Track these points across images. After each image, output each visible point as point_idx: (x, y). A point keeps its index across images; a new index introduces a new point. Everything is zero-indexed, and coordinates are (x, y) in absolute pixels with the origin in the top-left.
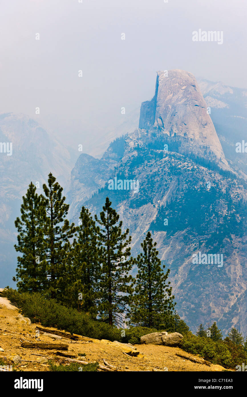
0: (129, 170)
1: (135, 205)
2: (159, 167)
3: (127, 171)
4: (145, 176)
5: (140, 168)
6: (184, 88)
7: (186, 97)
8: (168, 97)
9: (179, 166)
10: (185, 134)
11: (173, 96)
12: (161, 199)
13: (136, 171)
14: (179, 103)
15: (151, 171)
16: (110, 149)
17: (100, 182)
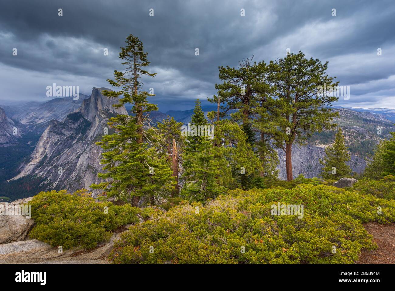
16: (68, 118)
17: (65, 132)
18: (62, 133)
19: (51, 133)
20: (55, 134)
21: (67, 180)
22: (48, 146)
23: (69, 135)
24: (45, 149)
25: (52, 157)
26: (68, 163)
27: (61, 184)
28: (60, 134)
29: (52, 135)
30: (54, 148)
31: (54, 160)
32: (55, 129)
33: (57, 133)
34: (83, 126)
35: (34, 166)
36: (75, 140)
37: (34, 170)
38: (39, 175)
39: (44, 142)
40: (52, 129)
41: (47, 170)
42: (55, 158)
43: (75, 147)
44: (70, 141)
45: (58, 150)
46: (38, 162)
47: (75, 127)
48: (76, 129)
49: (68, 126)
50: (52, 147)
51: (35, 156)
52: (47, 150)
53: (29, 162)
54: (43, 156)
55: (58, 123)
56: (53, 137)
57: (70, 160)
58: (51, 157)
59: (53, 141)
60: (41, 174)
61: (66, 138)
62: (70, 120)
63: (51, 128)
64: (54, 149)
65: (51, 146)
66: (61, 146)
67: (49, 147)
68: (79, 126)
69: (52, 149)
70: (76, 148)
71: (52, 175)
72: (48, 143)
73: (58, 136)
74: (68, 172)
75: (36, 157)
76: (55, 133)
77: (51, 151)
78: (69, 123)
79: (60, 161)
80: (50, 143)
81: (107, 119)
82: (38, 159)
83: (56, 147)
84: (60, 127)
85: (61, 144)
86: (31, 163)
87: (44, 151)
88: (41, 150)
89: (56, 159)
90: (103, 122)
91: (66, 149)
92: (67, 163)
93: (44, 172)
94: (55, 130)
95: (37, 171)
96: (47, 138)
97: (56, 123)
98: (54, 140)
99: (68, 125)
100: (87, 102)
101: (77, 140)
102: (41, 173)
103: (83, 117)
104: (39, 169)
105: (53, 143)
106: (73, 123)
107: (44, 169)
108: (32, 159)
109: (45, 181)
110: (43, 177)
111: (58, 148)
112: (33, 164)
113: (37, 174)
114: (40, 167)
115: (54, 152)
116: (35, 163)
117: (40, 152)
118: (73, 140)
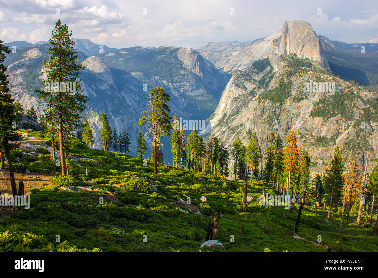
0: (287, 79)
1: (296, 100)
2: (308, 77)
3: (285, 79)
4: (299, 82)
5: (295, 78)
6: (307, 30)
7: (310, 36)
8: (298, 36)
9: (322, 77)
10: (312, 58)
11: (301, 35)
12: (314, 97)
13: (292, 79)
14: (306, 39)
15: (303, 79)
16: (252, 67)
17: (248, 86)
18: (244, 86)
20: (237, 87)
23: (251, 90)
24: (227, 105)
28: (241, 88)
29: (234, 88)
30: (234, 104)
32: (238, 81)
33: (239, 87)
34: (268, 78)
39: (226, 97)
40: (235, 81)
41: (223, 130)
42: (232, 118)
44: (250, 97)
45: (237, 108)
46: (218, 120)
47: (259, 79)
48: (260, 82)
49: (252, 78)
50: (232, 104)
52: (227, 107)
54: (224, 114)
55: (241, 73)
56: (234, 91)
58: (230, 116)
59: (234, 97)
60: (218, 135)
61: (248, 93)
62: (254, 69)
63: (234, 80)
64: (234, 106)
65: (232, 102)
66: (241, 103)
67: (230, 103)
68: (263, 77)
69: (232, 107)
71: (225, 137)
72: (229, 98)
73: (240, 90)
75: (218, 114)
77: (231, 109)
78: (253, 74)
79: (234, 122)
80: (231, 98)
82: (219, 117)
84: (243, 78)
85: (241, 100)
86: (213, 120)
87: (225, 107)
88: (223, 106)
91: (244, 107)
93: (220, 132)
94: (238, 83)
95: (216, 130)
97: (239, 74)
98: (235, 94)
99: (251, 76)
100: (277, 43)
101: (258, 96)
102: (218, 133)
103: (270, 64)
104: (218, 128)
105: (234, 99)
106: (258, 74)
107: (221, 129)
108: (215, 116)
111: (237, 105)
114: (219, 127)
115: (233, 109)
116: (216, 121)
117: (222, 109)
118: (254, 97)
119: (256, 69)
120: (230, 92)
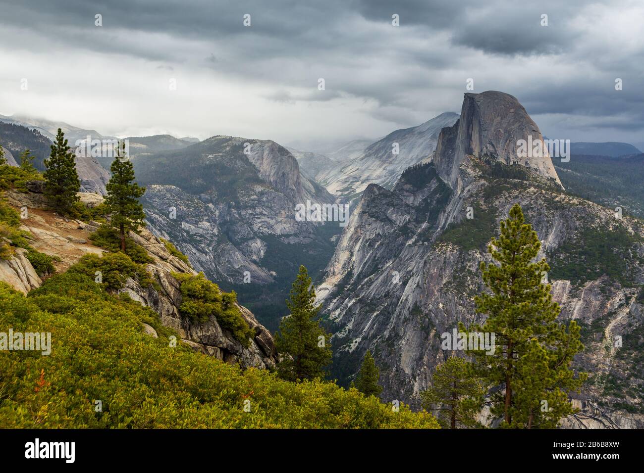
16: (403, 180)
17: (394, 217)
18: (387, 217)
19: (366, 217)
20: (373, 219)
21: (378, 337)
22: (357, 248)
23: (401, 225)
24: (352, 255)
25: (362, 277)
26: (387, 295)
27: (366, 345)
28: (381, 221)
29: (366, 221)
30: (368, 253)
31: (363, 283)
32: (374, 207)
33: (377, 218)
34: (435, 202)
35: (327, 291)
36: (412, 237)
37: (328, 300)
38: (332, 317)
39: (351, 238)
40: (368, 206)
41: (347, 305)
42: (366, 280)
43: (405, 256)
44: (400, 240)
45: (374, 260)
46: (335, 285)
47: (416, 204)
48: (418, 210)
50: (364, 252)
51: (332, 270)
52: (354, 258)
53: (320, 284)
54: (347, 272)
55: (381, 192)
56: (367, 225)
57: (393, 289)
58: (359, 276)
59: (368, 237)
60: (336, 315)
61: (394, 231)
62: (406, 183)
63: (366, 204)
64: (368, 257)
65: (363, 248)
66: (381, 252)
67: (359, 251)
69: (364, 257)
70: (408, 260)
71: (353, 319)
72: (357, 240)
73: (379, 224)
74: (381, 319)
75: (334, 273)
76: (372, 217)
77: (361, 261)
78: (405, 193)
79: (371, 288)
80: (361, 240)
81: (483, 181)
82: (336, 278)
83: (371, 252)
84: (384, 202)
85: (381, 244)
86: (324, 285)
87: (348, 259)
88: (343, 256)
89: (367, 282)
90: (469, 191)
91: (389, 259)
92: (385, 296)
93: (342, 310)
94: (374, 210)
95: (331, 306)
96: (356, 228)
97: (377, 192)
98: (368, 233)
99: (401, 197)
100: (450, 134)
101: (415, 237)
102: (337, 312)
103: (437, 176)
104: (335, 301)
105: (367, 242)
106: (413, 193)
107: (343, 302)
108: (327, 276)
109: (341, 332)
110: (338, 320)
111: (373, 255)
112: (327, 289)
113: (329, 312)
114: (337, 298)
115: (365, 263)
116: (330, 287)
117: (342, 262)
118: (408, 238)
119: (410, 184)
120: (359, 229)
